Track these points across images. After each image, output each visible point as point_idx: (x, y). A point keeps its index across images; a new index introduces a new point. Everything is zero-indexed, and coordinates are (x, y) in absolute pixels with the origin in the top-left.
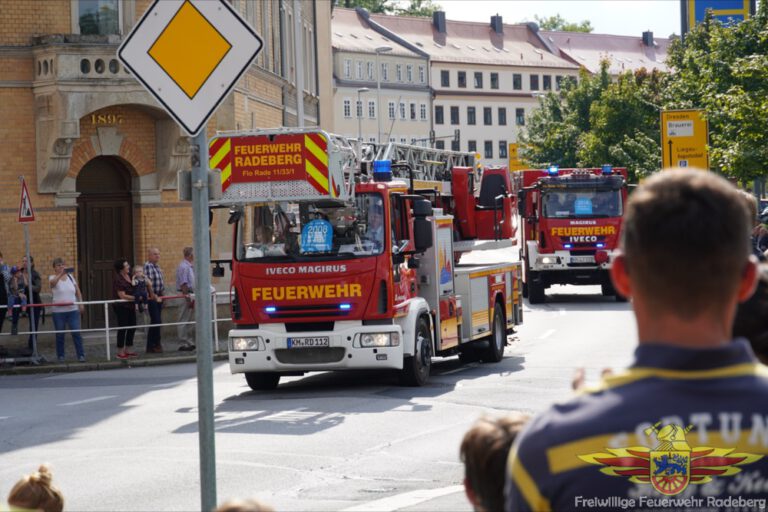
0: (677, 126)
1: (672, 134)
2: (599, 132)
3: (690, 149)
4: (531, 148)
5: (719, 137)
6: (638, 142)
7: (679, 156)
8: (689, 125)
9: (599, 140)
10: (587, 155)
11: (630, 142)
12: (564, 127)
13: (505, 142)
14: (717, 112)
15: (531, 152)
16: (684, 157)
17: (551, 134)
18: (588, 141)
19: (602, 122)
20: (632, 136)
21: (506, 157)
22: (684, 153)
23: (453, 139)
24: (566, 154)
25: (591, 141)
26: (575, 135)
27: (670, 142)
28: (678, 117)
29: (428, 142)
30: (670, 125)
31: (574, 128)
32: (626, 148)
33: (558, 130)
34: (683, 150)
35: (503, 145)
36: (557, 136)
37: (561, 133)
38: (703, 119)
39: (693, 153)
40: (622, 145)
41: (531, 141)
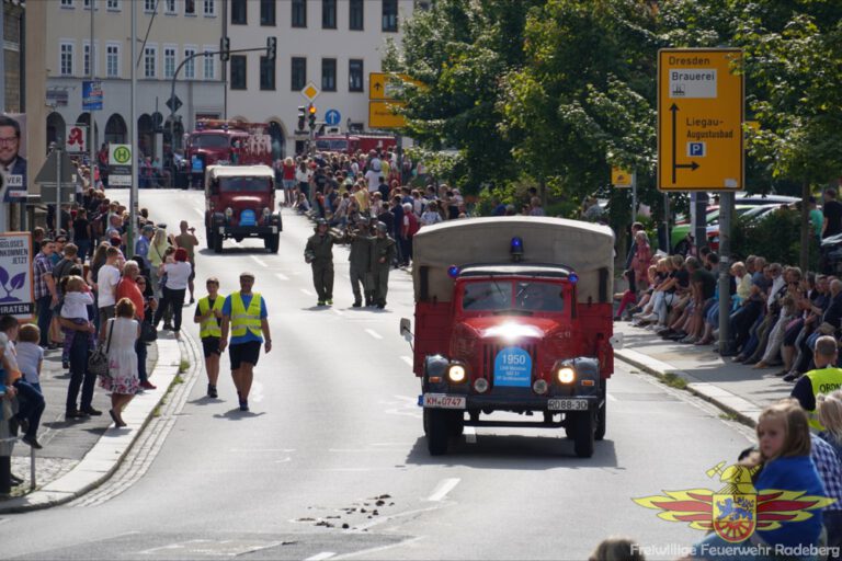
0: (687, 77)
1: (679, 92)
2: (540, 70)
3: (711, 123)
4: (411, 84)
5: (765, 106)
6: (613, 97)
7: (689, 135)
8: (708, 77)
9: (539, 86)
10: (516, 113)
11: (598, 99)
12: (475, 53)
13: (360, 62)
14: (762, 60)
15: (411, 91)
16: (698, 136)
17: (451, 66)
18: (519, 86)
19: (545, 53)
20: (602, 87)
21: (360, 89)
22: (699, 129)
23: (264, 53)
24: (477, 103)
25: (526, 87)
26: (496, 68)
27: (674, 108)
28: (689, 62)
29: (216, 58)
30: (676, 76)
31: (493, 55)
32: (589, 108)
33: (463, 58)
34: (697, 122)
35: (356, 67)
36: (460, 69)
37: (468, 64)
38: (737, 73)
39: (714, 129)
40: (584, 104)
41: (411, 73)
